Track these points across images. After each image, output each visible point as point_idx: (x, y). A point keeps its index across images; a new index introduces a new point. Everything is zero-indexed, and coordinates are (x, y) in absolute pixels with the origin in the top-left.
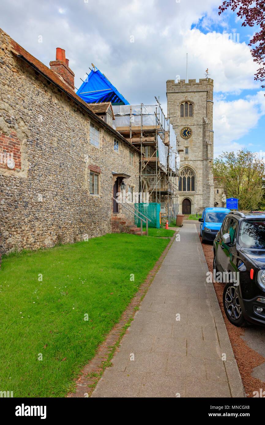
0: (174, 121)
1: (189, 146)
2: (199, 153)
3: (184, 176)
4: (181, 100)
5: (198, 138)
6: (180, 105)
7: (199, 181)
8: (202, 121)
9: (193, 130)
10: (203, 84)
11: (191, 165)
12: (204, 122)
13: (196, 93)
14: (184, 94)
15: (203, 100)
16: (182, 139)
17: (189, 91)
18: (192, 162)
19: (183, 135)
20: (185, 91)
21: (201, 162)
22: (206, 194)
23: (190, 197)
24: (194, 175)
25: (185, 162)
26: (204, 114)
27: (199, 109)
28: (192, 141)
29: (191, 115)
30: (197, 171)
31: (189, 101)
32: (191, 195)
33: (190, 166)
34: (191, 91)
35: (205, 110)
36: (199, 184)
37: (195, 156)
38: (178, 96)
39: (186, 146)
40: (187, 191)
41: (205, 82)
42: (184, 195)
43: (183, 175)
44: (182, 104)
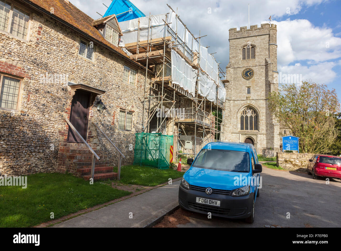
0: (236, 63)
1: (251, 85)
2: (261, 93)
3: (246, 115)
4: (243, 44)
5: (261, 78)
6: (242, 49)
7: (262, 120)
8: (264, 62)
9: (255, 71)
10: (265, 28)
11: (253, 105)
12: (266, 62)
13: (258, 37)
14: (246, 39)
15: (265, 42)
16: (244, 79)
17: (251, 36)
18: (254, 101)
19: (245, 75)
20: (246, 36)
21: (264, 101)
22: (270, 134)
23: (252, 136)
24: (256, 114)
25: (247, 102)
26: (266, 55)
27: (260, 51)
28: (254, 81)
29: (254, 57)
30: (259, 110)
31: (251, 45)
32: (253, 134)
33: (252, 105)
34: (252, 35)
35: (267, 51)
36: (262, 123)
37: (258, 95)
38: (240, 41)
39: (248, 86)
40: (249, 130)
41: (267, 26)
42: (245, 134)
43: (246, 114)
44: (244, 48)
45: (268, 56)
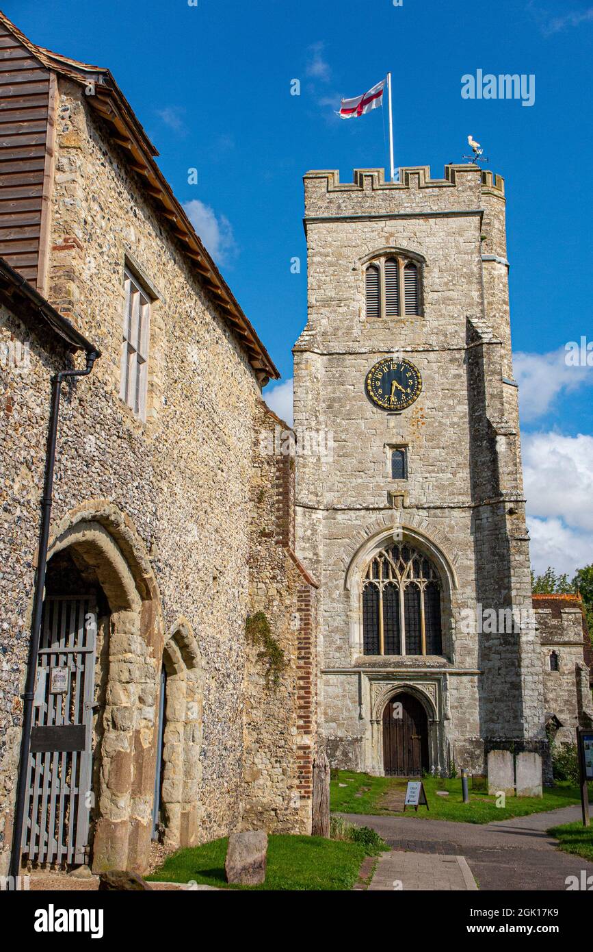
0: (340, 333)
1: (408, 439)
2: (453, 475)
3: (387, 581)
4: (369, 248)
5: (451, 408)
6: (364, 267)
8: (463, 335)
9: (423, 373)
10: (463, 184)
11: (421, 530)
12: (473, 335)
13: (432, 221)
14: (382, 224)
15: (463, 246)
16: (375, 408)
17: (402, 212)
18: (423, 513)
19: (380, 391)
20: (383, 212)
21: (464, 514)
22: (503, 671)
23: (420, 685)
24: (435, 577)
25: (392, 516)
26: (471, 305)
27: (446, 284)
28: (422, 417)
29: (418, 309)
30: (450, 557)
31: (405, 253)
32: (424, 677)
33: (415, 532)
34: (408, 211)
35: (475, 287)
37: (440, 487)
38: (354, 231)
39: (394, 441)
40: (404, 657)
41: (469, 178)
42: (388, 677)
43: (386, 575)
44: (372, 266)
45: (476, 310)
